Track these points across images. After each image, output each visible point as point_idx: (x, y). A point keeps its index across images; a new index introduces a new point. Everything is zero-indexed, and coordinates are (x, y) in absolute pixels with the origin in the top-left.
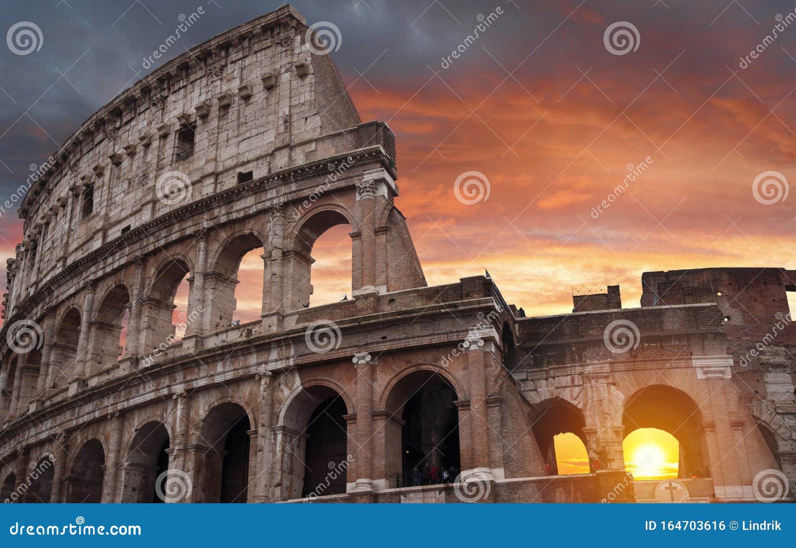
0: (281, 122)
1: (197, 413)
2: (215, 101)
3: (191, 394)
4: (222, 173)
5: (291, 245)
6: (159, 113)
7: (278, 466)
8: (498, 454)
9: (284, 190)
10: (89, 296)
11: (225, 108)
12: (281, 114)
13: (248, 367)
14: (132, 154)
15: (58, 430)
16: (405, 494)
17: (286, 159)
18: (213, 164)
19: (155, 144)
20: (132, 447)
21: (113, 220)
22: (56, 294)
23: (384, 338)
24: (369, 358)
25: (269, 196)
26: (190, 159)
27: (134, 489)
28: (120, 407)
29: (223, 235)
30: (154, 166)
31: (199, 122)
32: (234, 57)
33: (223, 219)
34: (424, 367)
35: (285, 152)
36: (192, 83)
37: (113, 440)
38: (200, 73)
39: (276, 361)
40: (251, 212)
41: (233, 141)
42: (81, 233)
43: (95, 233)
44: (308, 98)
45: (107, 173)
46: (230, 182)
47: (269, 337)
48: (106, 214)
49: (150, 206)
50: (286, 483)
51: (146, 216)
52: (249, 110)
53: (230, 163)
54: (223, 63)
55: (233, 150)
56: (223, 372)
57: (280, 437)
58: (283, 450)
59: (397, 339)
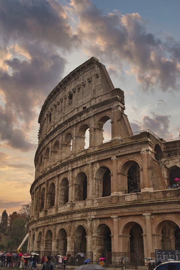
0: (93, 91)
1: (75, 175)
2: (77, 87)
3: (73, 170)
4: (79, 107)
5: (96, 126)
6: (64, 92)
7: (94, 189)
8: (151, 184)
9: (93, 111)
10: (51, 144)
11: (79, 89)
12: (92, 89)
13: (85, 162)
14: (59, 104)
15: (45, 180)
16: (126, 196)
17: (94, 102)
18: (76, 105)
19: (64, 101)
20: (61, 185)
21: (55, 123)
22: (44, 144)
23: (119, 152)
24: (115, 158)
25: (90, 113)
26: (72, 104)
27: (62, 196)
28: (57, 174)
29: (80, 125)
30: (64, 107)
31: (73, 93)
32: (81, 74)
33: (79, 121)
34: (131, 160)
35: (94, 100)
36: (71, 82)
37: (57, 182)
38: (73, 79)
39: (92, 160)
40: (86, 118)
41: (81, 98)
42: (49, 127)
43: (52, 127)
44: (99, 84)
45: (54, 110)
46: (81, 110)
47: (90, 153)
48: (54, 121)
49: (63, 118)
50: (97, 193)
51: (62, 121)
52: (85, 89)
53: (81, 104)
54: (78, 76)
55: (81, 101)
56: (80, 163)
57: (94, 181)
58: (96, 185)
59: (123, 152)
